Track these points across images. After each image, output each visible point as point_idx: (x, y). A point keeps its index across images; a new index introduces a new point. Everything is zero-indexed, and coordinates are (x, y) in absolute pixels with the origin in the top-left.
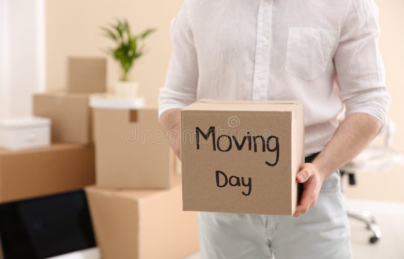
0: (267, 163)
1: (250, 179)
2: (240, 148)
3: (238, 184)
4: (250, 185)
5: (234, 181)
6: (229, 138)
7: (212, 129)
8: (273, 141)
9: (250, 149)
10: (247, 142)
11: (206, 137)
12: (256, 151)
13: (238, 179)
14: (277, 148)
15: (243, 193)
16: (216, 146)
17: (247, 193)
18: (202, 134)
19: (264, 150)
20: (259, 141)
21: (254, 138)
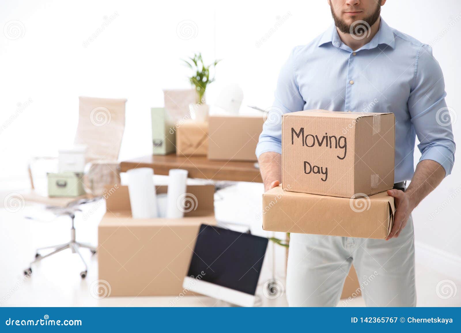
0: (338, 157)
1: (326, 169)
2: (320, 145)
3: (319, 172)
4: (326, 173)
5: (316, 170)
6: (313, 137)
7: (302, 130)
8: (342, 140)
9: (327, 146)
10: (325, 140)
11: (298, 136)
12: (331, 147)
13: (318, 168)
14: (345, 146)
15: (322, 179)
16: (304, 142)
17: (324, 179)
18: (296, 133)
19: (336, 147)
20: (333, 140)
21: (330, 138)
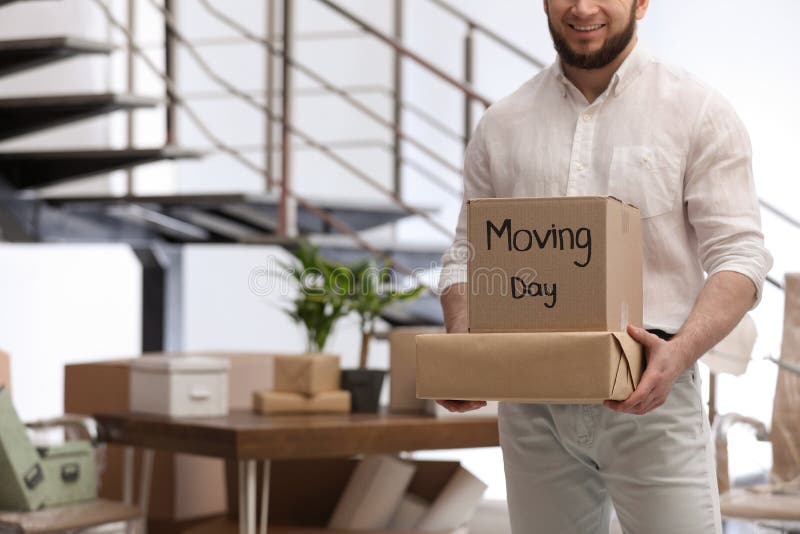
0: (576, 263)
1: (554, 286)
2: (542, 245)
3: (539, 293)
4: (554, 293)
5: (534, 290)
6: (529, 233)
7: (507, 223)
8: (584, 234)
9: (555, 246)
10: (551, 236)
11: (500, 234)
12: (562, 248)
13: (539, 286)
14: (589, 243)
15: (546, 304)
16: (512, 244)
17: (551, 304)
18: (495, 229)
19: (572, 247)
20: (566, 235)
21: (561, 232)
